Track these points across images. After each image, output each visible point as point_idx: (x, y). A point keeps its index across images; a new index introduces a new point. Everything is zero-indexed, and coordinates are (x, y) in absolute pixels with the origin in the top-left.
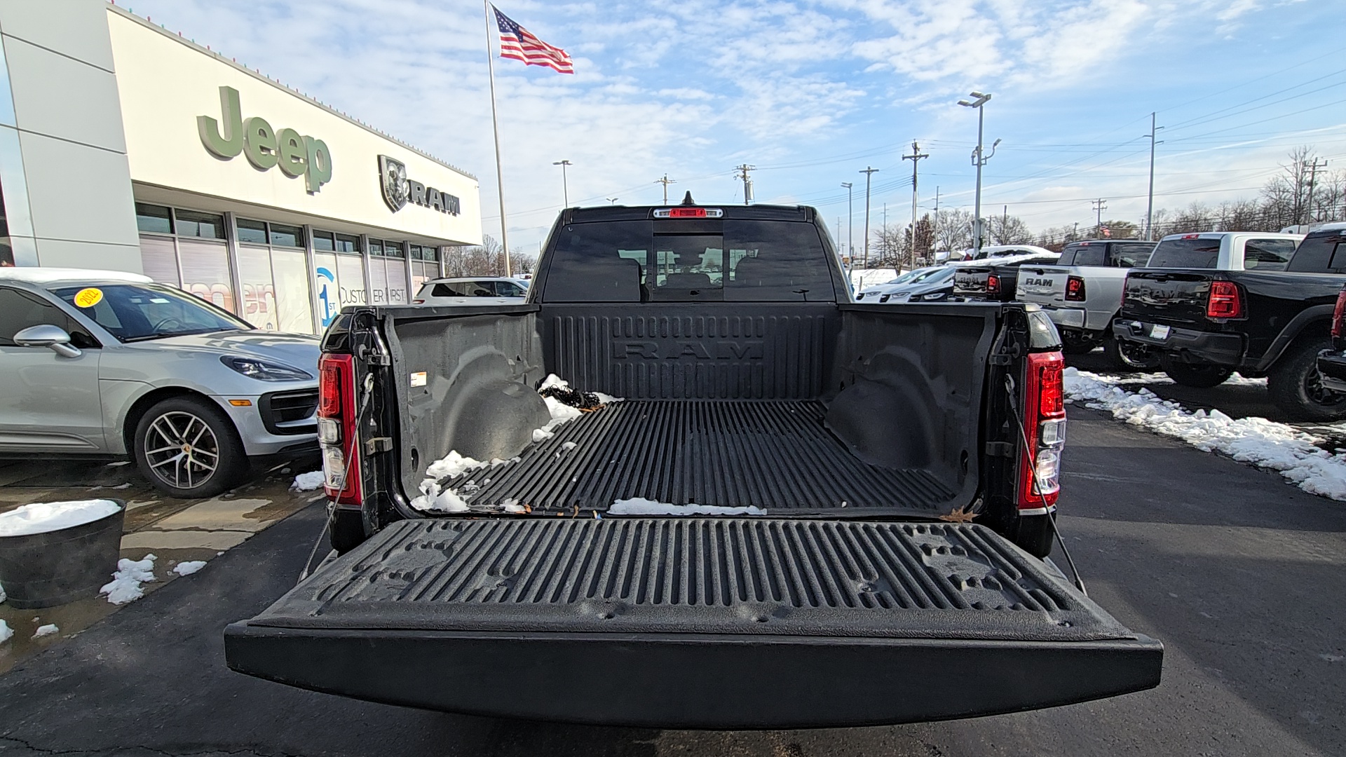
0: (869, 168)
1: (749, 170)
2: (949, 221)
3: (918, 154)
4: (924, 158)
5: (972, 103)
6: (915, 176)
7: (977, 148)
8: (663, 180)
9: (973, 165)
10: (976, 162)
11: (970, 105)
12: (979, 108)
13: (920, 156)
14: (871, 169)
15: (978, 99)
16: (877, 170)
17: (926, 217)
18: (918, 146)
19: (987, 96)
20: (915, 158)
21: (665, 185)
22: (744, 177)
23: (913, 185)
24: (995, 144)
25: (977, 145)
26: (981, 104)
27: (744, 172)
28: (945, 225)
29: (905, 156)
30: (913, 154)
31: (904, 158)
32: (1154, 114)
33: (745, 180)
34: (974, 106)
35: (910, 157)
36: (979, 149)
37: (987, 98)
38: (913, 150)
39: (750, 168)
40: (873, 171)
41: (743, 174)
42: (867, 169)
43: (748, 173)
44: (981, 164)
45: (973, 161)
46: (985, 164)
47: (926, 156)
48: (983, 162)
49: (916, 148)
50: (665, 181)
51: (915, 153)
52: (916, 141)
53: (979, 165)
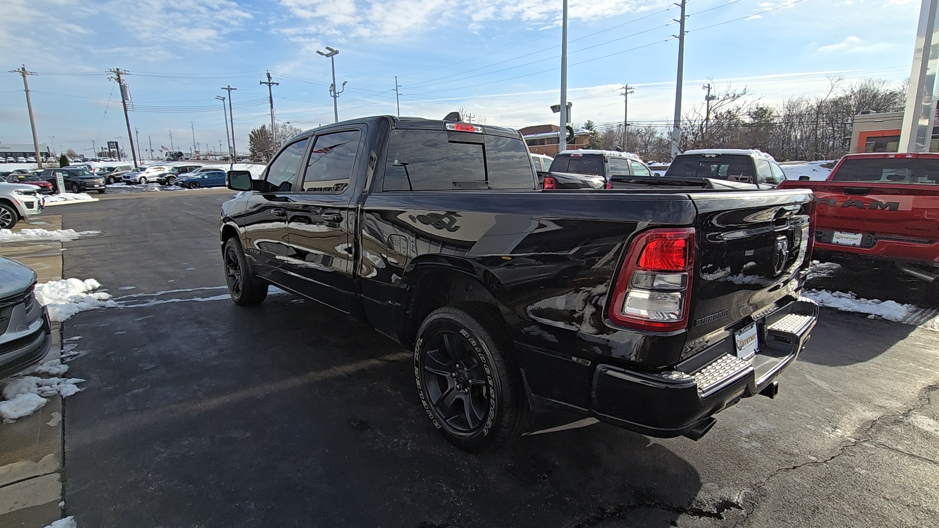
0: (229, 86)
1: (122, 74)
2: (280, 131)
3: (271, 81)
4: (276, 85)
5: (325, 54)
6: (271, 97)
7: (332, 85)
8: (21, 70)
9: (331, 96)
10: (333, 95)
11: (325, 55)
12: (331, 57)
13: (273, 83)
14: (231, 87)
15: (330, 52)
16: (236, 89)
17: (264, 127)
18: (271, 76)
19: (336, 51)
20: (270, 85)
21: (24, 76)
22: (119, 80)
23: (270, 104)
24: (344, 84)
25: (332, 83)
26: (332, 56)
27: (118, 75)
28: (278, 134)
29: (262, 81)
30: (268, 81)
31: (261, 83)
32: (396, 77)
33: (120, 83)
34: (327, 56)
35: (266, 83)
36: (333, 85)
37: (337, 52)
38: (267, 79)
39: (123, 72)
40: (232, 89)
41: (117, 77)
42: (227, 87)
43: (122, 77)
44: (336, 97)
45: (331, 94)
46: (339, 97)
47: (277, 84)
48: (337, 95)
49: (269, 77)
50: (24, 72)
51: (269, 80)
52: (269, 72)
53: (335, 97)
